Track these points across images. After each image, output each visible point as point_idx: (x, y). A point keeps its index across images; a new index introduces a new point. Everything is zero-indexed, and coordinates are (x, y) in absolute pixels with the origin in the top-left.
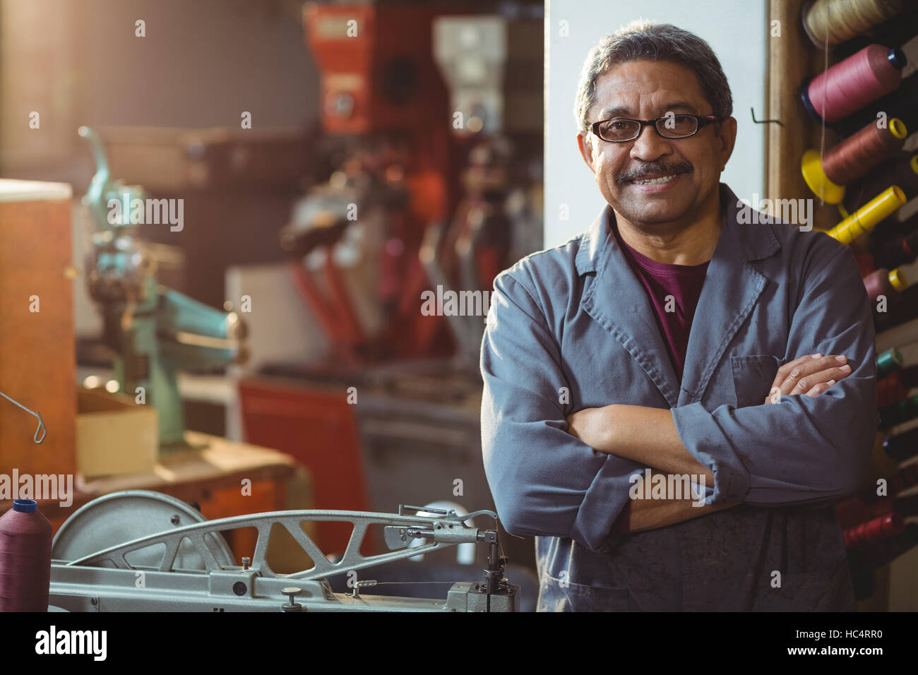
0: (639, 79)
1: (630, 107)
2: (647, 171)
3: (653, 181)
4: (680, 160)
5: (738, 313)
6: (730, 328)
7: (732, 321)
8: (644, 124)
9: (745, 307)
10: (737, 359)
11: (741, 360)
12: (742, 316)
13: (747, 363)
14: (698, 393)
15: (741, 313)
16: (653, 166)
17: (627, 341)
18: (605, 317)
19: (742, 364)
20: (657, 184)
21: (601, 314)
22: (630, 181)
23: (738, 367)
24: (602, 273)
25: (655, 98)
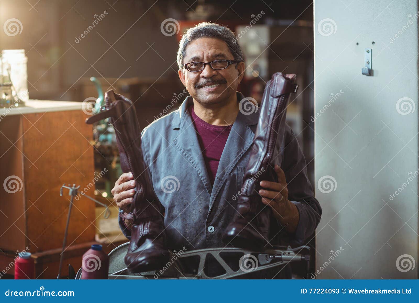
0: (204, 45)
1: (200, 56)
2: (208, 82)
3: (210, 87)
4: (221, 78)
5: (243, 149)
6: (239, 155)
7: (241, 152)
8: (206, 64)
9: (246, 146)
10: (240, 168)
11: (241, 168)
12: (245, 150)
13: (244, 170)
14: (223, 179)
15: (244, 149)
16: (210, 80)
17: (190, 157)
18: (181, 147)
19: (241, 170)
20: (212, 88)
21: (180, 146)
22: (200, 87)
23: (240, 171)
24: (181, 129)
25: (210, 52)
